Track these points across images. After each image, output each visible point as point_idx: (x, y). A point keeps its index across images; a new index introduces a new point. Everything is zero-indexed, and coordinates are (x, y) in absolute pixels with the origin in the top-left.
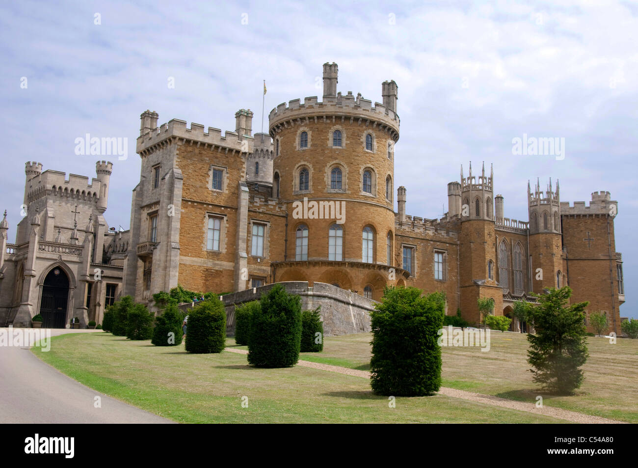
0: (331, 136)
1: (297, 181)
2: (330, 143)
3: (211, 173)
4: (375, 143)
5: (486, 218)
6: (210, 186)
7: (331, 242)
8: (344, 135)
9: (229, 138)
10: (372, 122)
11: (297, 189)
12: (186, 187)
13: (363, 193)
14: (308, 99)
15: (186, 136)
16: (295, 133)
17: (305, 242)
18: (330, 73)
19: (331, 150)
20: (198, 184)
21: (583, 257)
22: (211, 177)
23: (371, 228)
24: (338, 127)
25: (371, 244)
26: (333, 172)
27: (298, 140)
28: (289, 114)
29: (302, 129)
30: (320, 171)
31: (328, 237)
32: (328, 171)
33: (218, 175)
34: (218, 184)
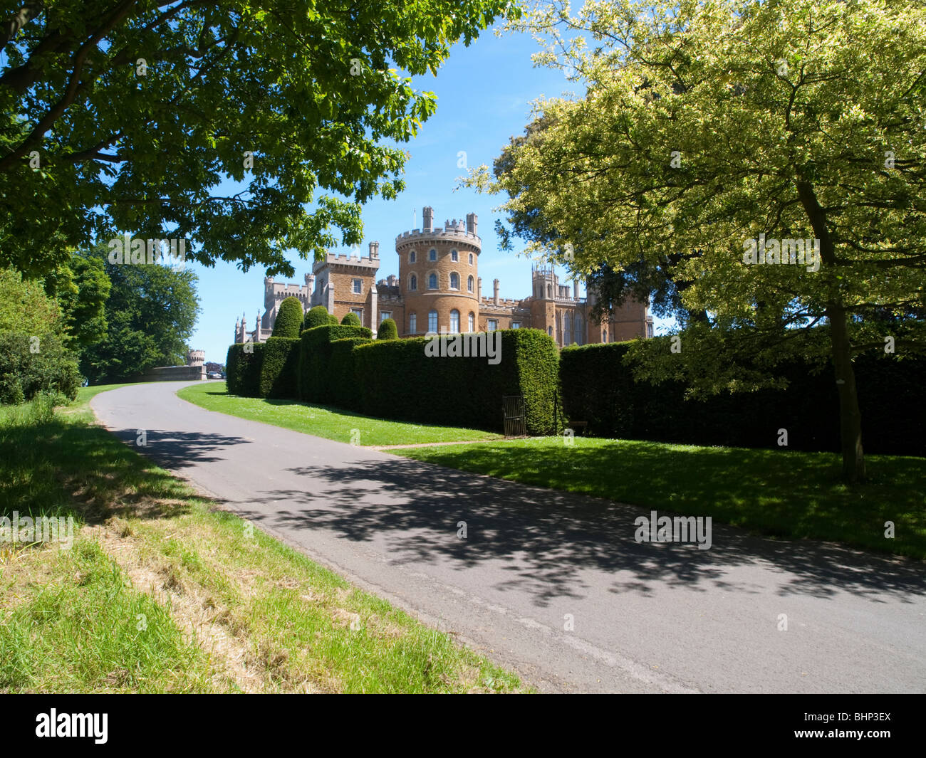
0: (428, 254)
1: (410, 283)
2: (428, 258)
3: (353, 283)
4: (459, 257)
5: (547, 298)
6: (352, 291)
7: (430, 321)
8: (437, 253)
9: (363, 261)
10: (456, 243)
11: (410, 288)
12: (337, 293)
13: (451, 289)
14: (414, 231)
15: (336, 262)
16: (407, 253)
17: (415, 321)
18: (427, 214)
19: (429, 263)
20: (345, 291)
21: (625, 319)
22: (353, 286)
23: (456, 311)
24: (433, 248)
25: (456, 322)
26: (431, 277)
27: (409, 257)
28: (404, 241)
29: (412, 250)
30: (423, 276)
31: (428, 318)
32: (427, 276)
33: (358, 283)
34: (358, 289)
